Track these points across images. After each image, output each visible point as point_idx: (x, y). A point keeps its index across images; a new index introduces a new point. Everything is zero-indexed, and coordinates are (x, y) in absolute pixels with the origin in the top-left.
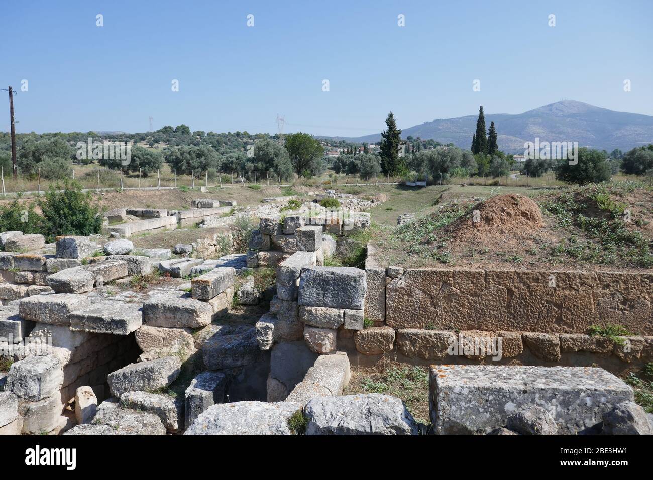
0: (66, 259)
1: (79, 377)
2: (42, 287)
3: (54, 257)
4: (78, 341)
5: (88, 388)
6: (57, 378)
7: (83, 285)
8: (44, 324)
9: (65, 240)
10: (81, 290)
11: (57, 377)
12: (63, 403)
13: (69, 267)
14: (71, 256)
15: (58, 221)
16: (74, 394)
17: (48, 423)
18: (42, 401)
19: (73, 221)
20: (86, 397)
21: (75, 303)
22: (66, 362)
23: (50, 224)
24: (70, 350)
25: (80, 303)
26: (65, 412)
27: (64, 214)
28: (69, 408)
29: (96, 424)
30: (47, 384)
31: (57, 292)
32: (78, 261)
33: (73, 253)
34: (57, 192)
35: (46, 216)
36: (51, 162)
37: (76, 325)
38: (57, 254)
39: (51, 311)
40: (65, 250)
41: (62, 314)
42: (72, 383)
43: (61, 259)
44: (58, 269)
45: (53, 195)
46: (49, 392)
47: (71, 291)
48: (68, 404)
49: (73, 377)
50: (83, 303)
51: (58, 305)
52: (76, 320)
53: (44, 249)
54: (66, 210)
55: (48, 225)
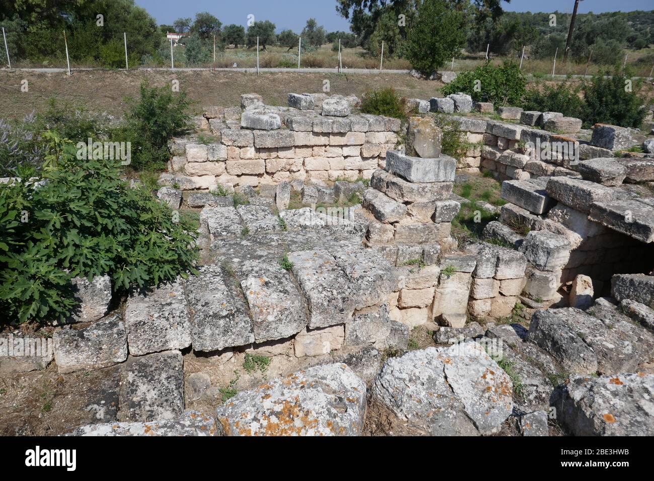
0: (599, 148)
1: (582, 265)
2: (568, 171)
3: (588, 144)
4: (592, 232)
5: (588, 279)
6: (563, 259)
7: (613, 179)
8: (565, 206)
9: (603, 128)
10: (609, 183)
11: (563, 257)
12: (561, 282)
13: (600, 157)
14: (605, 146)
15: (598, 108)
16: (574, 279)
17: (545, 293)
18: (545, 272)
19: (613, 110)
20: (584, 286)
21: (600, 193)
22: (575, 247)
23: (589, 110)
24: (582, 237)
25: (605, 195)
26: (560, 290)
27: (606, 102)
28: (565, 288)
29: (590, 314)
30: (554, 260)
31: (585, 178)
32: (611, 153)
33: (609, 144)
34: (605, 77)
35: (587, 101)
36: (603, 45)
37: (594, 216)
38: (591, 141)
39: (575, 195)
40: (602, 140)
41: (584, 201)
42: (574, 268)
43: (594, 147)
44: (588, 156)
45: (600, 80)
46: (553, 267)
47: (599, 182)
48: (565, 285)
49: (577, 263)
50: (608, 196)
51: (584, 191)
52: (596, 211)
53: (578, 134)
54: (610, 97)
55: (588, 111)
